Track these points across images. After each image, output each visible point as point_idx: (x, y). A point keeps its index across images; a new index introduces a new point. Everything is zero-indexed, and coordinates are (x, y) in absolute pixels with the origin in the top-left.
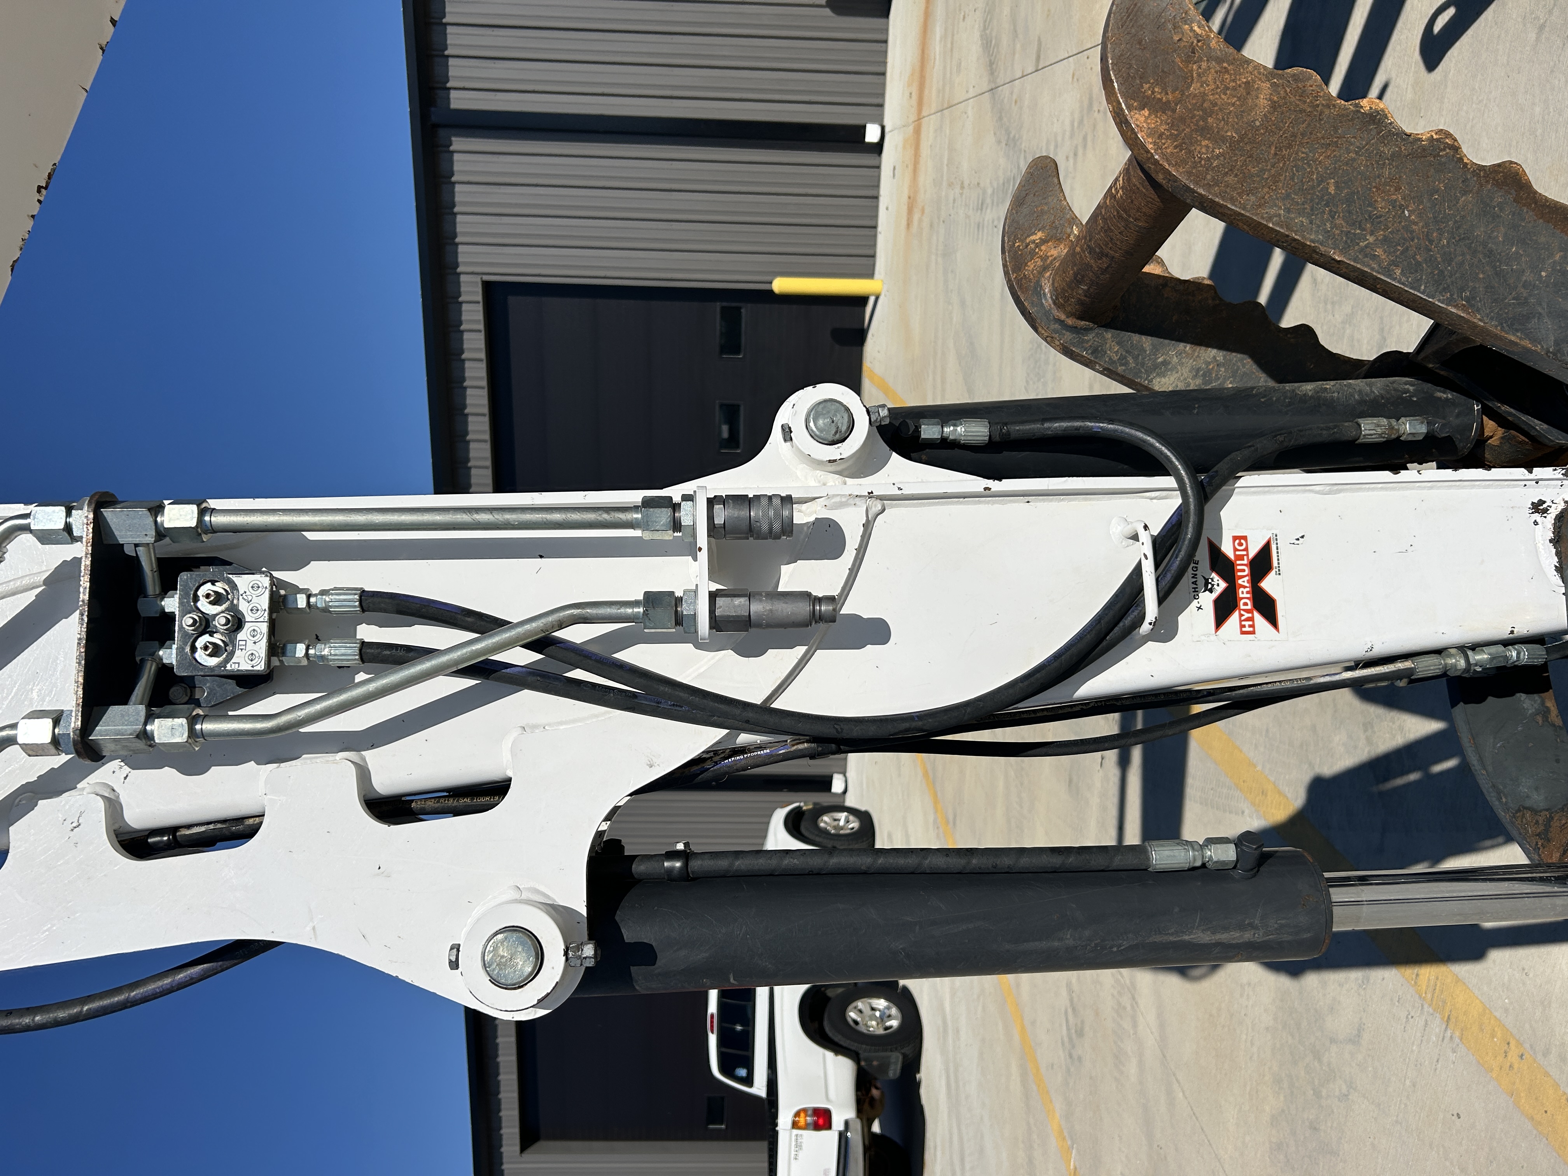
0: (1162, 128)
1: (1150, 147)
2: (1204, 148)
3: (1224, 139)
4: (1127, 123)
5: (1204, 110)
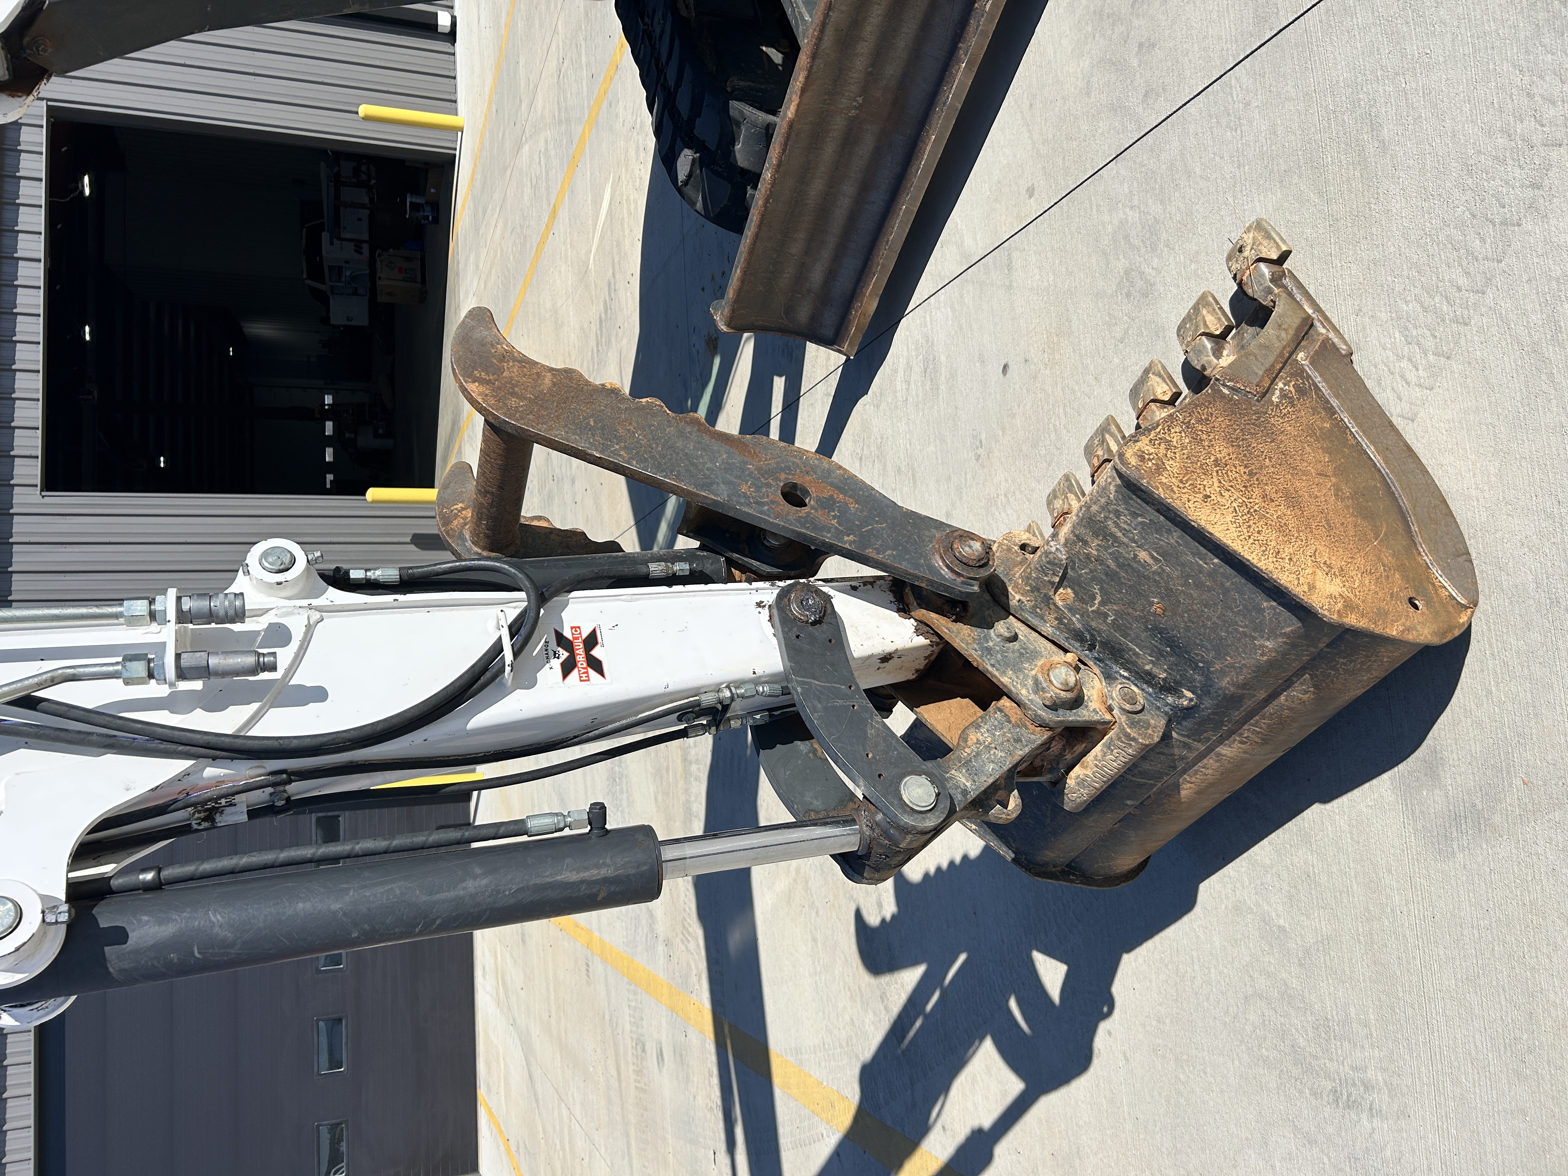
0: (487, 392)
1: (480, 400)
2: (513, 402)
3: (525, 398)
4: (466, 390)
5: (512, 385)
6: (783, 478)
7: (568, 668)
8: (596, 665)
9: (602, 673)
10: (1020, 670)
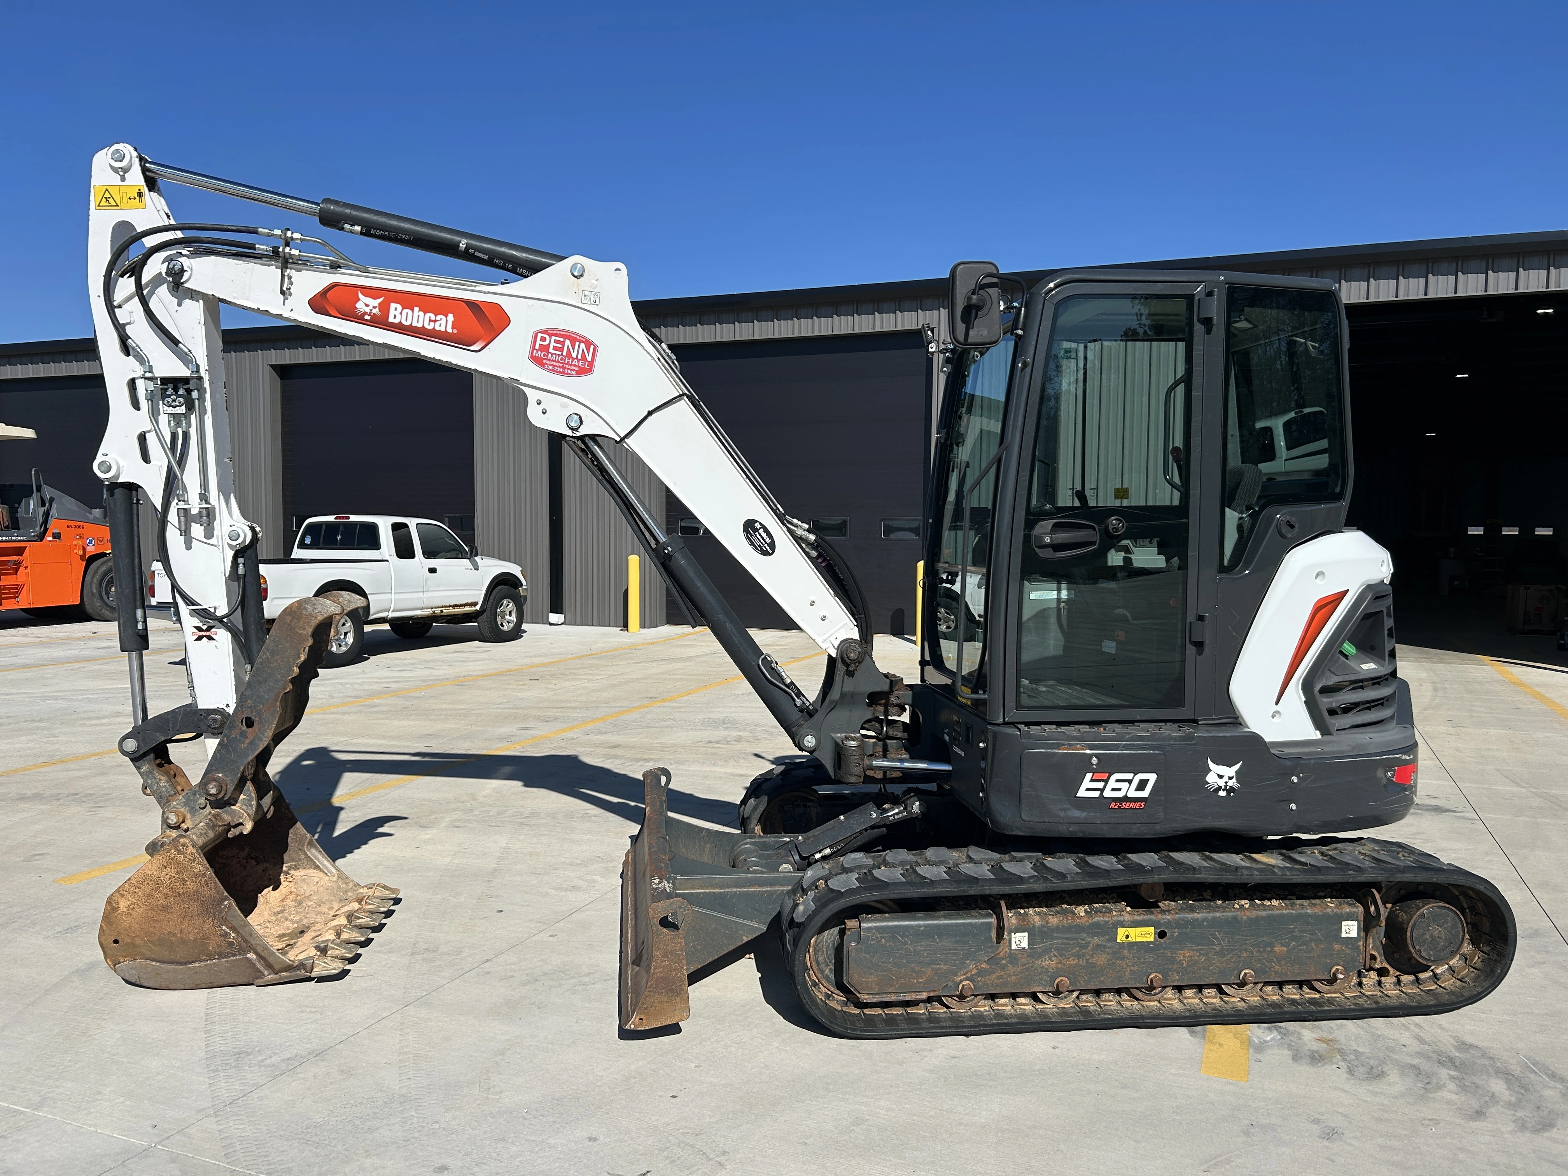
6: (256, 720)
7: (199, 629)
8: (200, 638)
9: (196, 640)
10: (185, 805)
